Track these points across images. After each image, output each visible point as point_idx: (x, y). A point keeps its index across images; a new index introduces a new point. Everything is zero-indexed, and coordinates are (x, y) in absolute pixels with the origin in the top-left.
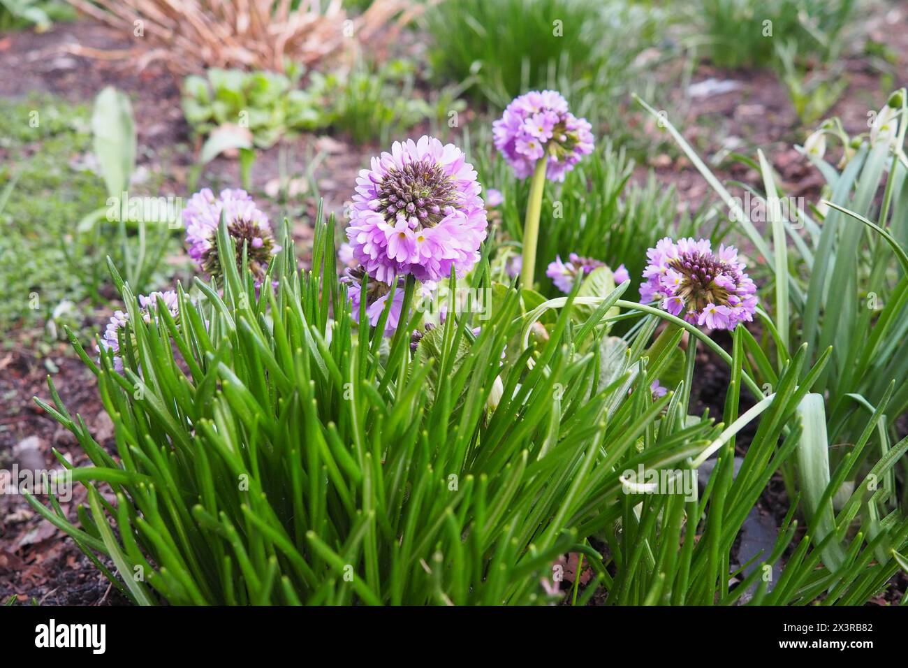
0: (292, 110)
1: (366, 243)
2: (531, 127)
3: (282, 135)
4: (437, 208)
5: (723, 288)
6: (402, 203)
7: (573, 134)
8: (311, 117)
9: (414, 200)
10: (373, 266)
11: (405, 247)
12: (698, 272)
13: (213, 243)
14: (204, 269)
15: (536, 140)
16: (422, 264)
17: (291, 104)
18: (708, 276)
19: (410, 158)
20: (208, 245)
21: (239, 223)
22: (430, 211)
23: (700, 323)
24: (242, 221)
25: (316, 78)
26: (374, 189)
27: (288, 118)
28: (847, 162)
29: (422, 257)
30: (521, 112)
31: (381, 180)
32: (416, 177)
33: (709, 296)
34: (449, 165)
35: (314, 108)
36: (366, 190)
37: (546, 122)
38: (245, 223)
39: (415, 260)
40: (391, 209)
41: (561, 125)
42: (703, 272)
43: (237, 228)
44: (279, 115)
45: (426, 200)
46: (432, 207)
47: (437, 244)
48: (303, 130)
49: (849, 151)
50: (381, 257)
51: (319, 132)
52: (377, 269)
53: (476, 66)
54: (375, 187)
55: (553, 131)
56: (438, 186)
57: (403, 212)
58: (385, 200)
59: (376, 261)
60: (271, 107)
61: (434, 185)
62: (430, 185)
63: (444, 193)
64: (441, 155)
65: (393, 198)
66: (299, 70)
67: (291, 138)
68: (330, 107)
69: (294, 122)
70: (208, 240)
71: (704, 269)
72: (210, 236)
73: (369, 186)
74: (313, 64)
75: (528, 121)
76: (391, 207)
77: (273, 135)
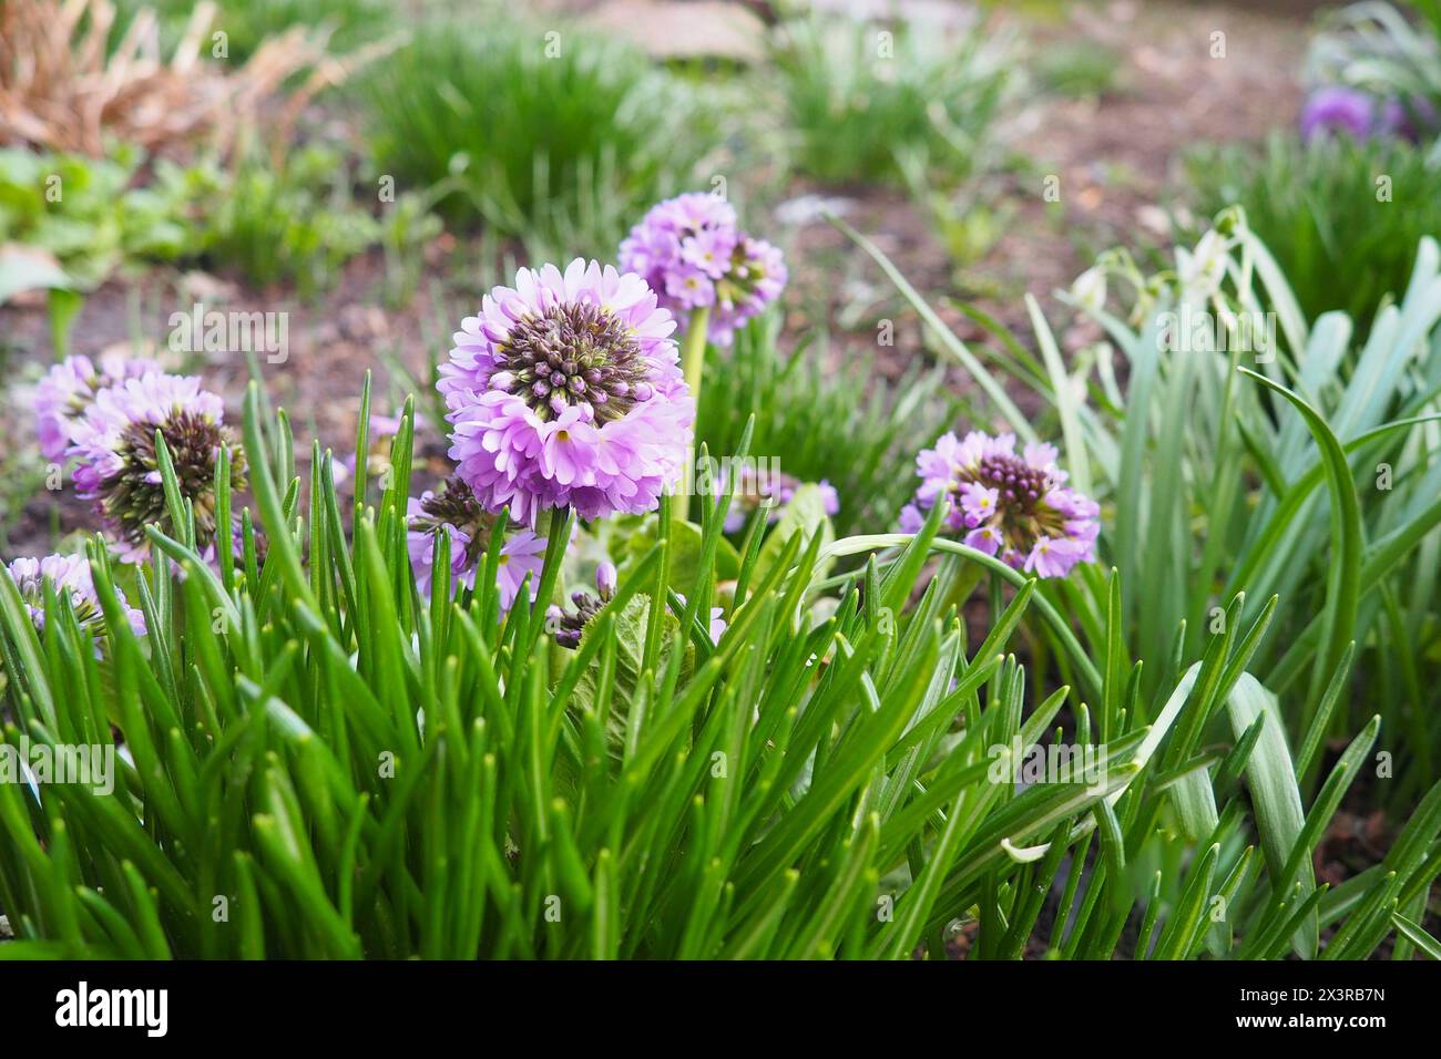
0: (133, 225)
1: (499, 451)
2: (693, 252)
3: (116, 268)
4: (624, 386)
5: (1056, 512)
6: (560, 377)
7: (757, 266)
8: (171, 237)
9: (583, 371)
10: (507, 492)
11: (570, 457)
12: (1016, 486)
13: (127, 458)
14: (108, 510)
15: (703, 275)
16: (602, 486)
17: (131, 214)
18: (1033, 493)
19: (555, 299)
20: (119, 463)
21: (179, 419)
22: (611, 391)
23: (1027, 569)
24: (184, 416)
25: (166, 170)
26: (487, 354)
27: (125, 238)
28: (1145, 315)
29: (600, 475)
30: (669, 227)
31: (506, 337)
32: (577, 333)
33: (1034, 526)
34: (626, 310)
35: (173, 220)
36: (471, 355)
37: (718, 245)
38: (190, 420)
39: (589, 480)
40: (540, 388)
41: (739, 252)
42: (1024, 486)
43: (175, 429)
44: (109, 232)
45: (604, 372)
46: (614, 385)
47: (629, 451)
48: (155, 259)
49: (1145, 300)
50: (526, 475)
51: (185, 264)
52: (511, 498)
53: (459, 162)
54: (490, 349)
55: (730, 260)
56: (618, 348)
57: (563, 393)
58: (524, 371)
59: (514, 484)
60: (94, 218)
61: (609, 344)
62: (602, 346)
63: (626, 360)
64: (613, 292)
65: (541, 368)
66: (136, 156)
67: (133, 273)
68: (201, 220)
69: (138, 245)
70: (117, 453)
71: (1024, 482)
72: (119, 445)
73: (480, 348)
74: (156, 148)
75: (688, 241)
76: (539, 384)
77: (101, 267)
